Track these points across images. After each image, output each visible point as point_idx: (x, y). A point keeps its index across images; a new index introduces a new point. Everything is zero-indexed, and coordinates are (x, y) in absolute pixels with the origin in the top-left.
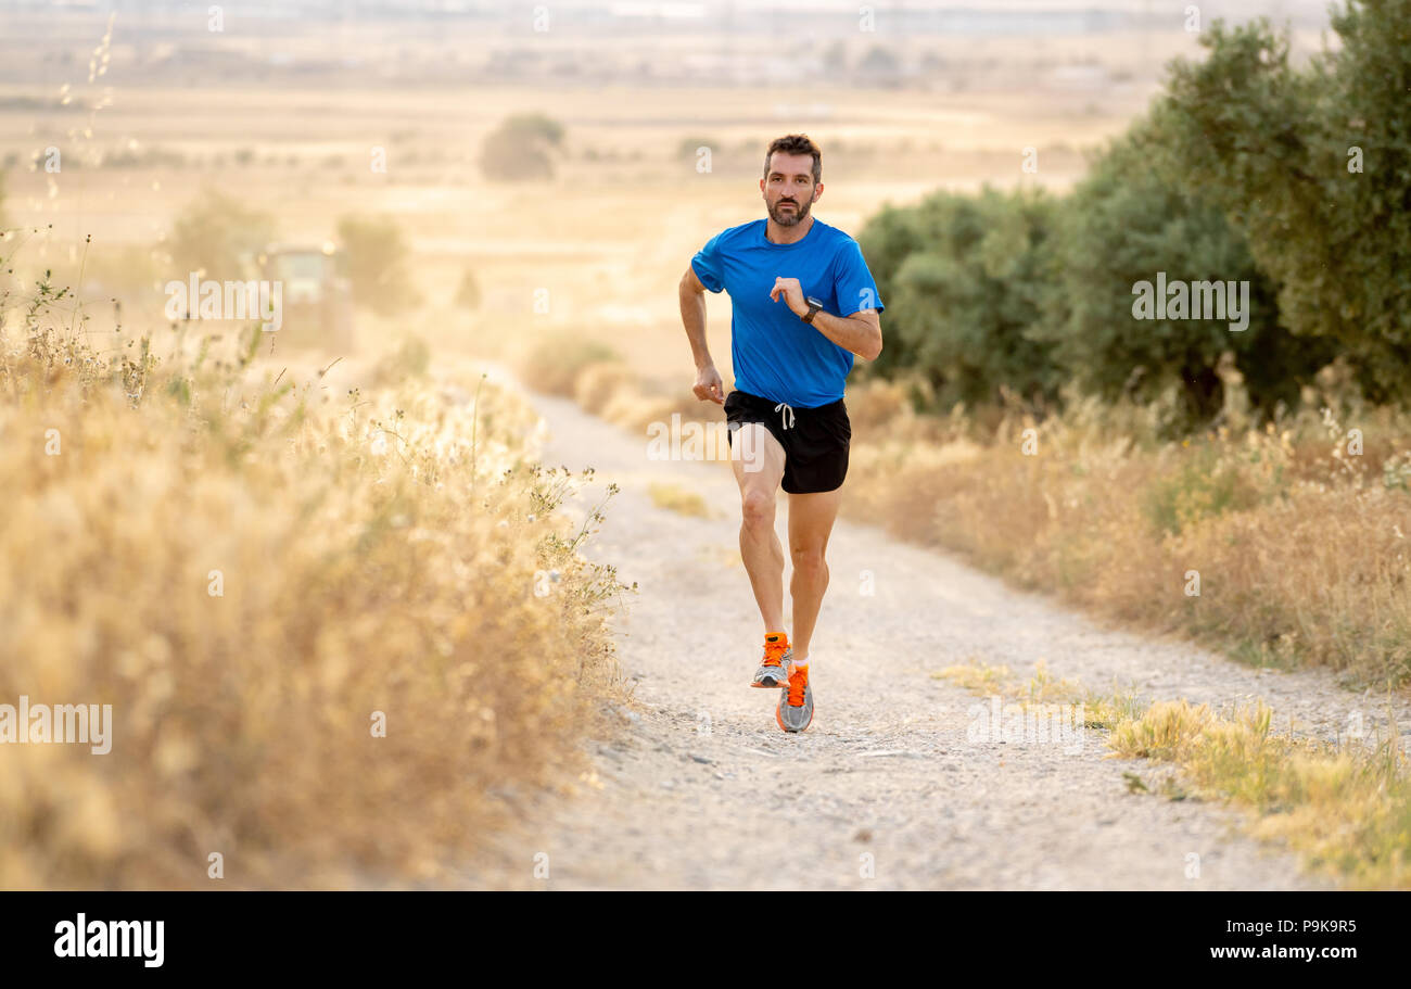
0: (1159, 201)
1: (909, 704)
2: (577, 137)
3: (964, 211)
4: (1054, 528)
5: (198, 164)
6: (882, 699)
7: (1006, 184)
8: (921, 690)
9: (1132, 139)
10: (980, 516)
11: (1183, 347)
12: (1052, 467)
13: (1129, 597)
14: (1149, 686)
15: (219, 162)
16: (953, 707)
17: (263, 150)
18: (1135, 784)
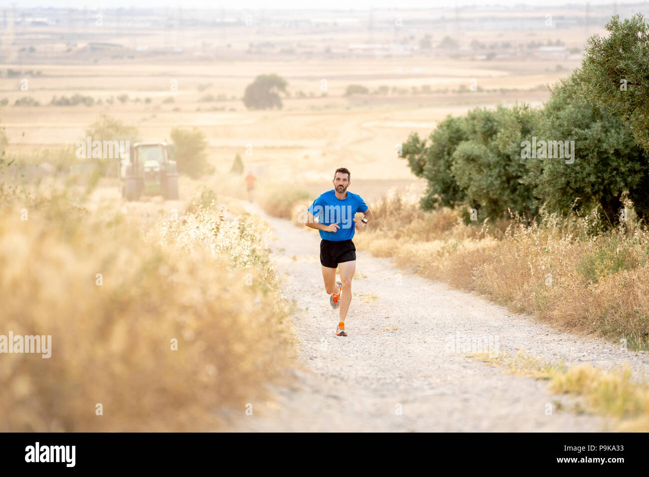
0: (589, 112)
1: (453, 370)
2: (293, 87)
3: (488, 119)
4: (533, 280)
5: (100, 102)
6: (439, 368)
7: (509, 106)
8: (460, 363)
9: (574, 80)
10: (496, 275)
11: (602, 187)
12: (533, 249)
13: (571, 315)
14: (580, 360)
15: (110, 102)
16: (475, 371)
17: (132, 95)
18: (559, 407)
